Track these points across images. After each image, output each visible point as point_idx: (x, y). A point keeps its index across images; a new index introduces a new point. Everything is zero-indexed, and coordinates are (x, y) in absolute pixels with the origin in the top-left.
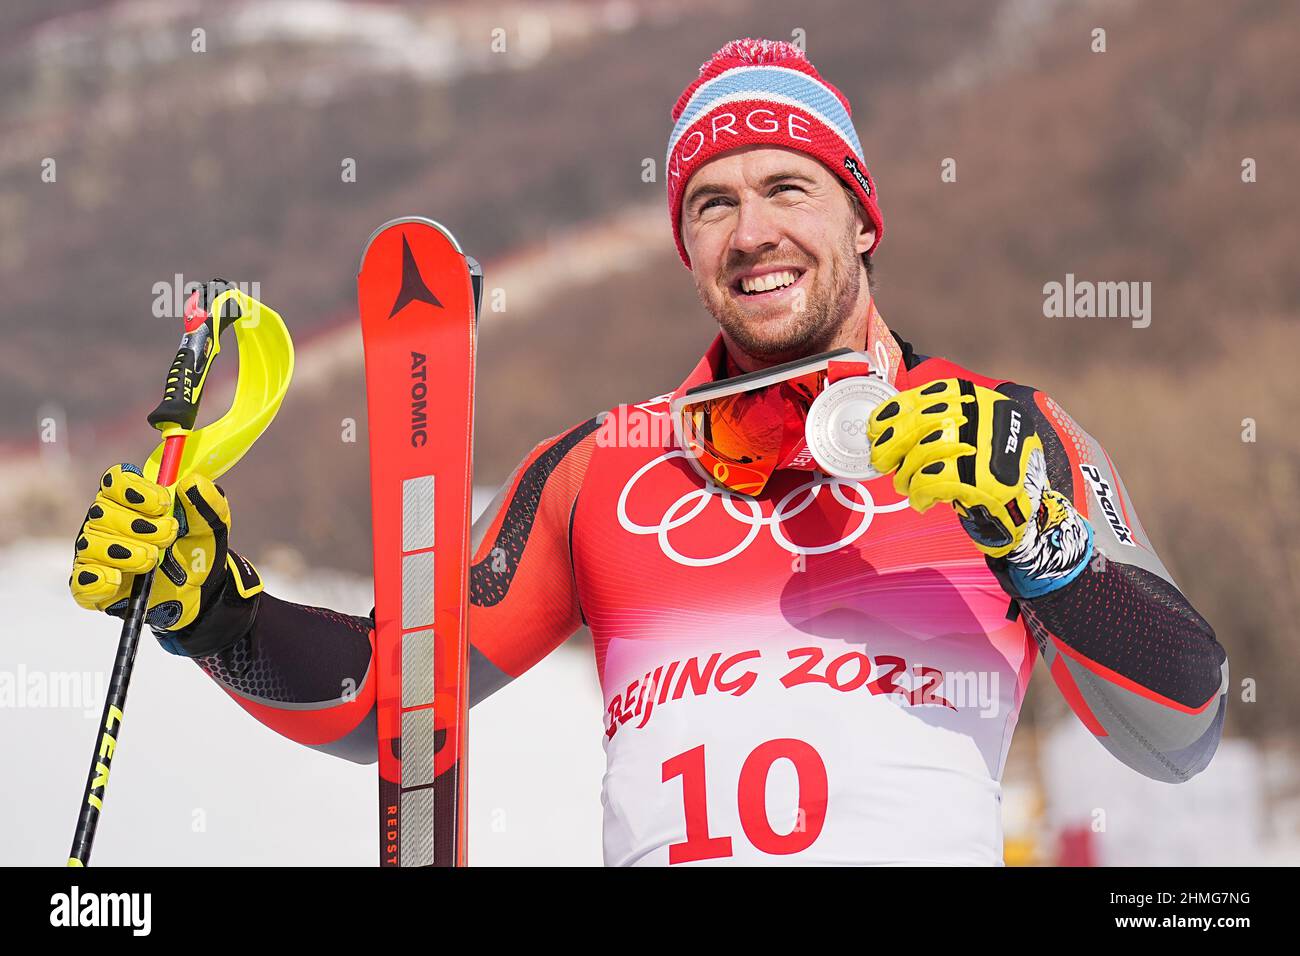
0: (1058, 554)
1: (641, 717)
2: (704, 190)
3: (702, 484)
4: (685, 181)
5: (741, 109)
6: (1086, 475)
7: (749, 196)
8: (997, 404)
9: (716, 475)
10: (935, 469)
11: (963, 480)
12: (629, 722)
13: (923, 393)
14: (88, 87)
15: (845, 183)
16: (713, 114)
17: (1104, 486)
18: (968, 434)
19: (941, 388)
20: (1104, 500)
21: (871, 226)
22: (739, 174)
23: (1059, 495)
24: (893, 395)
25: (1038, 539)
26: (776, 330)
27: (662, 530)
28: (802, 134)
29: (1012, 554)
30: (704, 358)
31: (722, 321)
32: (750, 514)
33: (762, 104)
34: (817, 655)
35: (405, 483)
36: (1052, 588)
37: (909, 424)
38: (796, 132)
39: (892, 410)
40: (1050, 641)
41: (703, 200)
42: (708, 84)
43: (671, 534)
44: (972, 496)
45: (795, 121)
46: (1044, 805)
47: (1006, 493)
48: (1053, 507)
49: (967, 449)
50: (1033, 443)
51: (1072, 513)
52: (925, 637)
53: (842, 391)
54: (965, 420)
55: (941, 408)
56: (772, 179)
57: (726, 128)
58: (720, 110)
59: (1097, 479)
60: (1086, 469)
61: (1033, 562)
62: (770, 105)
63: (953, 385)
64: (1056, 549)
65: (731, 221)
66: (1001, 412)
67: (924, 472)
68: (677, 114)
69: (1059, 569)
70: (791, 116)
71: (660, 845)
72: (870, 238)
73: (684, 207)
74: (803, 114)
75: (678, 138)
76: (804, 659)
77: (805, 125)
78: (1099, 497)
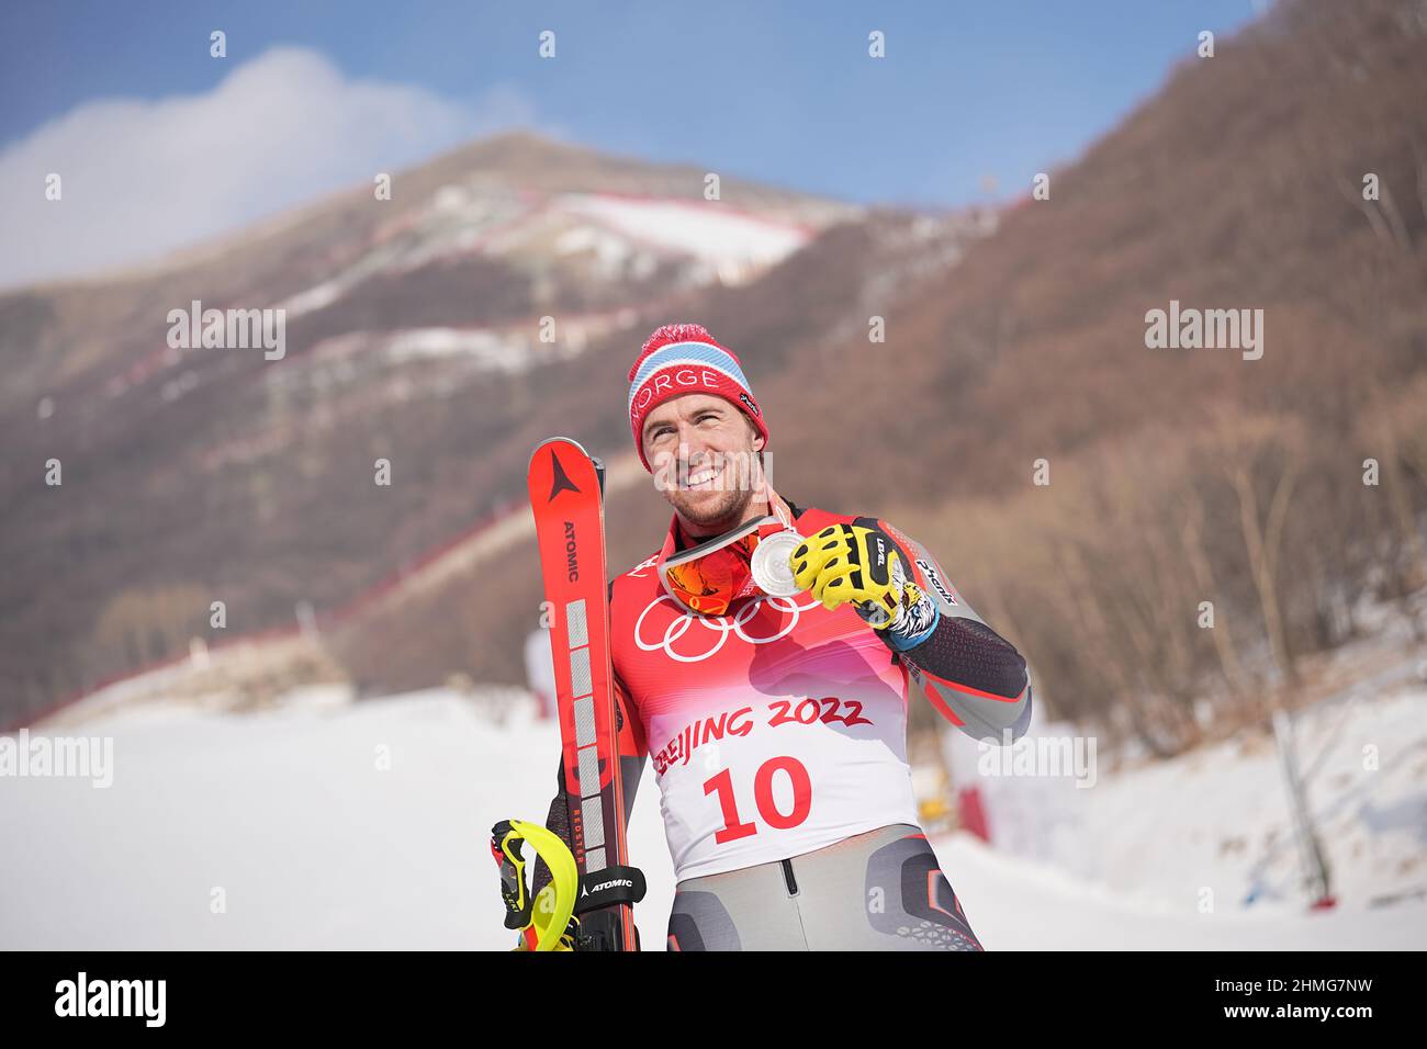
0: (919, 621)
1: (684, 758)
2: (655, 425)
3: (685, 613)
4: (643, 421)
5: (672, 371)
6: (919, 566)
7: (684, 425)
8: (867, 535)
9: (692, 605)
10: (837, 583)
11: (856, 587)
12: (676, 763)
13: (821, 536)
14: (302, 402)
15: (742, 410)
16: (655, 376)
17: (932, 571)
18: (854, 558)
19: (831, 531)
20: (933, 580)
21: (761, 434)
22: (676, 412)
23: (913, 585)
24: (802, 540)
25: (905, 613)
26: (710, 507)
27: (666, 643)
28: (713, 383)
29: (891, 626)
30: (669, 534)
31: (676, 505)
32: (720, 624)
33: (685, 367)
34: (787, 705)
35: (568, 605)
36: (918, 642)
37: (815, 558)
38: (708, 382)
39: (803, 550)
40: (922, 674)
41: (655, 431)
42: (649, 357)
43: (671, 645)
44: (862, 595)
45: (707, 375)
46: (947, 777)
47: (883, 590)
48: (911, 592)
49: (855, 567)
50: (893, 555)
51: (922, 594)
52: (847, 682)
53: (769, 543)
54: (850, 550)
55: (834, 544)
56: (697, 413)
57: (665, 384)
58: (659, 374)
59: (926, 568)
60: (919, 563)
61: (904, 628)
62: (690, 367)
63: (838, 528)
64: (917, 618)
65: (673, 442)
66: (871, 540)
67: (830, 585)
68: (632, 378)
69: (921, 630)
70: (704, 372)
71: (708, 835)
72: (761, 441)
73: (644, 435)
74: (711, 370)
75: (635, 394)
76: (779, 709)
77: (713, 377)
78: (930, 579)
